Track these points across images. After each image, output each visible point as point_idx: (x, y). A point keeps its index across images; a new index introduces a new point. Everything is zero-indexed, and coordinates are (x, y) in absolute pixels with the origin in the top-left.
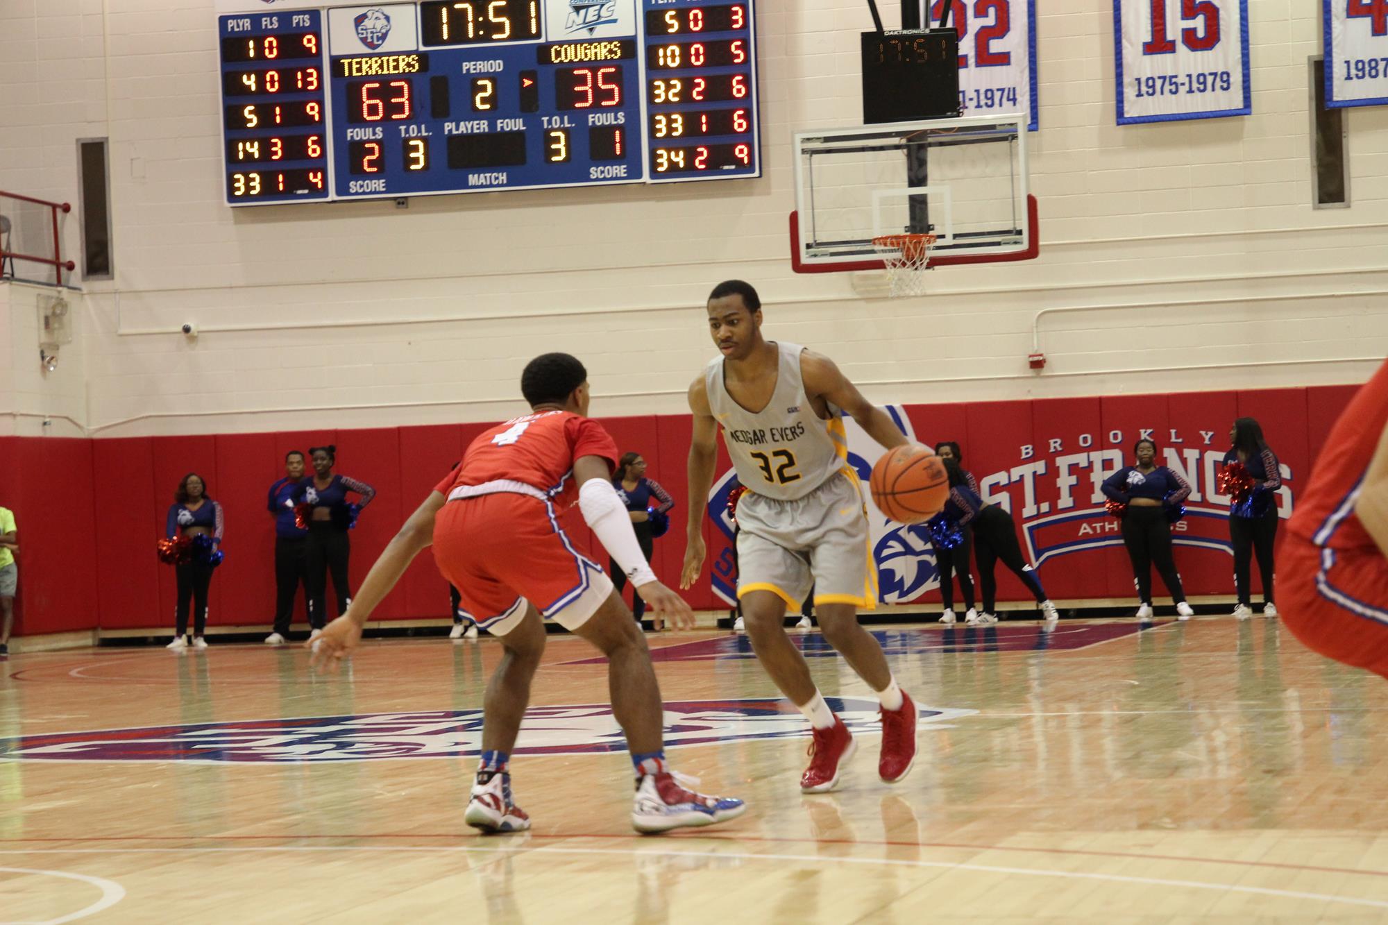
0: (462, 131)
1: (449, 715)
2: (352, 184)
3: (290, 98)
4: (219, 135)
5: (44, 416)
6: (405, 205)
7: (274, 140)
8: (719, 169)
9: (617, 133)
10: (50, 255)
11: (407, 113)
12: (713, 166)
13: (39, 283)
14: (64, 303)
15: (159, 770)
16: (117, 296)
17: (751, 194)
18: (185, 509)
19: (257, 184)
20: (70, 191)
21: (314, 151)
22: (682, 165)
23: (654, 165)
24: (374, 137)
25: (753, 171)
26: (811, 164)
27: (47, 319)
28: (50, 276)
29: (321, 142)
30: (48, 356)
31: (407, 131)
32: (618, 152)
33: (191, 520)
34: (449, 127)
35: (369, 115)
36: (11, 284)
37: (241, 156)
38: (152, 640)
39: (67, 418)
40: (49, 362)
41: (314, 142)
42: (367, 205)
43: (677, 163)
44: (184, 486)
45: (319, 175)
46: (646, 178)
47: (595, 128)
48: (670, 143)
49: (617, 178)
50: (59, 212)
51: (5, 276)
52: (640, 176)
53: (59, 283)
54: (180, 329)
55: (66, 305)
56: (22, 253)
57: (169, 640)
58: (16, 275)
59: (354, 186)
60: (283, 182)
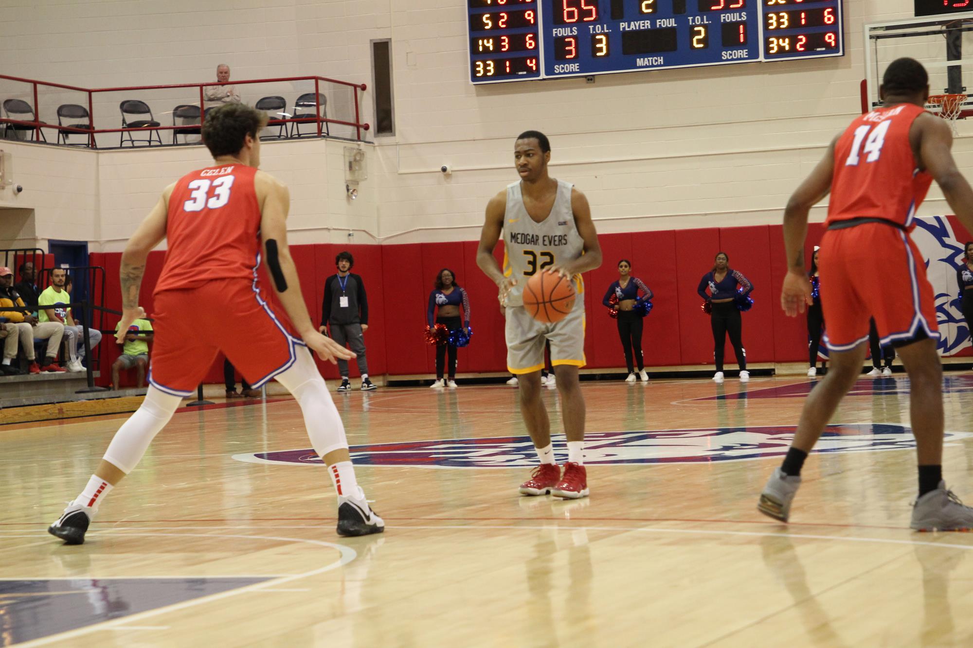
0: (633, 28)
1: (608, 435)
2: (556, 67)
3: (514, 8)
4: (466, 35)
5: (349, 230)
6: (593, 81)
7: (503, 38)
8: (814, 50)
9: (741, 27)
10: (352, 120)
11: (594, 17)
12: (810, 48)
13: (345, 139)
14: (362, 153)
15: (404, 472)
16: (398, 147)
17: (837, 68)
18: (441, 293)
19: (491, 68)
20: (366, 75)
21: (530, 44)
22: (787, 48)
23: (767, 49)
24: (571, 34)
25: (838, 52)
26: (876, 46)
27: (350, 163)
28: (353, 134)
29: (535, 38)
30: (351, 188)
31: (594, 29)
32: (742, 40)
33: (445, 301)
34: (623, 25)
35: (568, 18)
36: (326, 140)
37: (481, 49)
38: (422, 382)
39: (364, 231)
40: (352, 193)
41: (530, 38)
42: (566, 81)
43: (784, 47)
44: (440, 278)
45: (534, 61)
46: (762, 58)
47: (725, 24)
48: (779, 33)
49: (741, 59)
50: (359, 89)
51: (323, 134)
52: (757, 57)
53: (359, 139)
54: (440, 169)
55: (363, 154)
56: (335, 119)
57: (433, 382)
58: (330, 134)
59: (558, 68)
60: (509, 67)
